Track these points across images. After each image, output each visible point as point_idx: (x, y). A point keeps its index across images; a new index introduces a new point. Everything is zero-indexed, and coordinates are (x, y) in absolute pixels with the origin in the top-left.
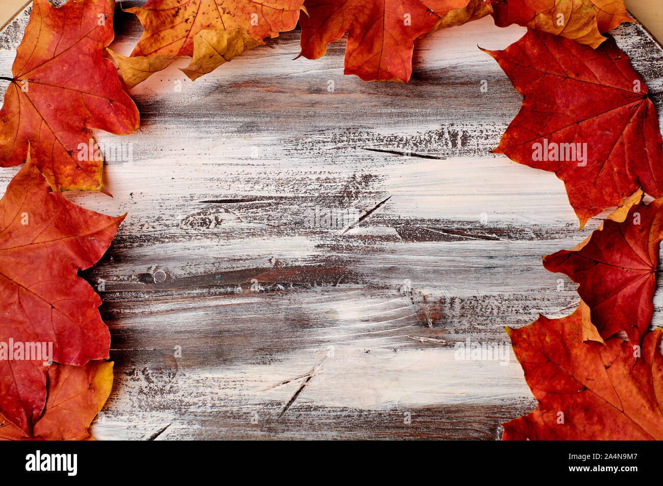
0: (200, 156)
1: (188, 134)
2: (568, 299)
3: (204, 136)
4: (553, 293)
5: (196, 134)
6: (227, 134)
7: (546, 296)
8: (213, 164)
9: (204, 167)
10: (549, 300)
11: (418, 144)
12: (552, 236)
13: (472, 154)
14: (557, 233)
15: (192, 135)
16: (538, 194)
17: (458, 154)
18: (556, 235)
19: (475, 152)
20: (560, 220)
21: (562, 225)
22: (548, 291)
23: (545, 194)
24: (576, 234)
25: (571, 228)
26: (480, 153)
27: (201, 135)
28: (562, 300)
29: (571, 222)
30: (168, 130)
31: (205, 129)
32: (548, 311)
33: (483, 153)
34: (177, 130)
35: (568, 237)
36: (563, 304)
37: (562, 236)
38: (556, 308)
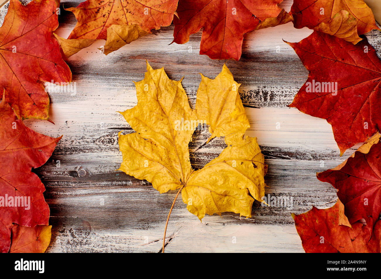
0: (109, 100)
1: (102, 86)
2: (331, 197)
3: (112, 87)
4: (322, 193)
5: (107, 87)
6: (126, 87)
7: (317, 195)
8: (117, 105)
9: (111, 107)
10: (319, 197)
11: (243, 98)
12: (323, 158)
13: (276, 106)
14: (326, 156)
15: (105, 87)
16: (315, 132)
17: (267, 105)
18: (325, 158)
19: (278, 105)
20: (328, 148)
21: (329, 152)
22: (318, 192)
23: (320, 132)
24: (337, 157)
25: (335, 154)
26: (281, 105)
27: (111, 87)
28: (327, 198)
29: (335, 150)
30: (90, 83)
31: (113, 84)
32: (318, 204)
33: (283, 106)
34: (95, 83)
35: (332, 159)
36: (327, 200)
37: (329, 158)
38: (323, 202)
